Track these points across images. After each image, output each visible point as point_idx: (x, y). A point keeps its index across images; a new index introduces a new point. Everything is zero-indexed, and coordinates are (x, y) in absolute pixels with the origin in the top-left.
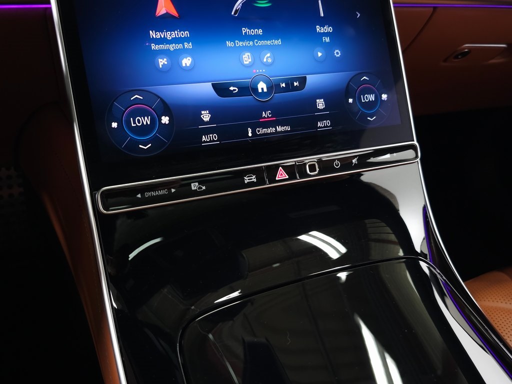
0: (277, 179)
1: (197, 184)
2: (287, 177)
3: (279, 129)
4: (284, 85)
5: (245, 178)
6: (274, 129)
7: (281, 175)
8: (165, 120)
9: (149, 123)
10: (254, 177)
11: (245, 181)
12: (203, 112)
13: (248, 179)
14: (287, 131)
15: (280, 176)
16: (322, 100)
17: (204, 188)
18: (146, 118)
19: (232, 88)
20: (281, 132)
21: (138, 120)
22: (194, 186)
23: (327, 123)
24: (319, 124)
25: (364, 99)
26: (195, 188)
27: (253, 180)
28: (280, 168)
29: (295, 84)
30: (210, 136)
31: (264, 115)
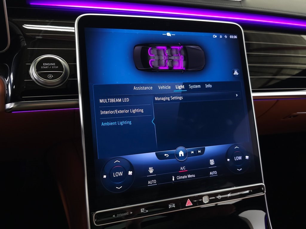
0: (186, 206)
1: (144, 209)
2: (192, 204)
3: (189, 176)
4: (193, 152)
5: (169, 205)
6: (186, 176)
7: (189, 203)
8: (130, 173)
9: (122, 175)
10: (174, 204)
11: (169, 207)
12: (150, 168)
13: (171, 206)
14: (193, 178)
16: (213, 160)
17: (147, 211)
18: (121, 172)
19: (165, 155)
20: (190, 178)
21: (117, 173)
22: (142, 210)
23: (215, 172)
24: (211, 173)
25: (236, 159)
27: (173, 206)
28: (189, 199)
29: (199, 152)
30: (152, 181)
31: (181, 169)
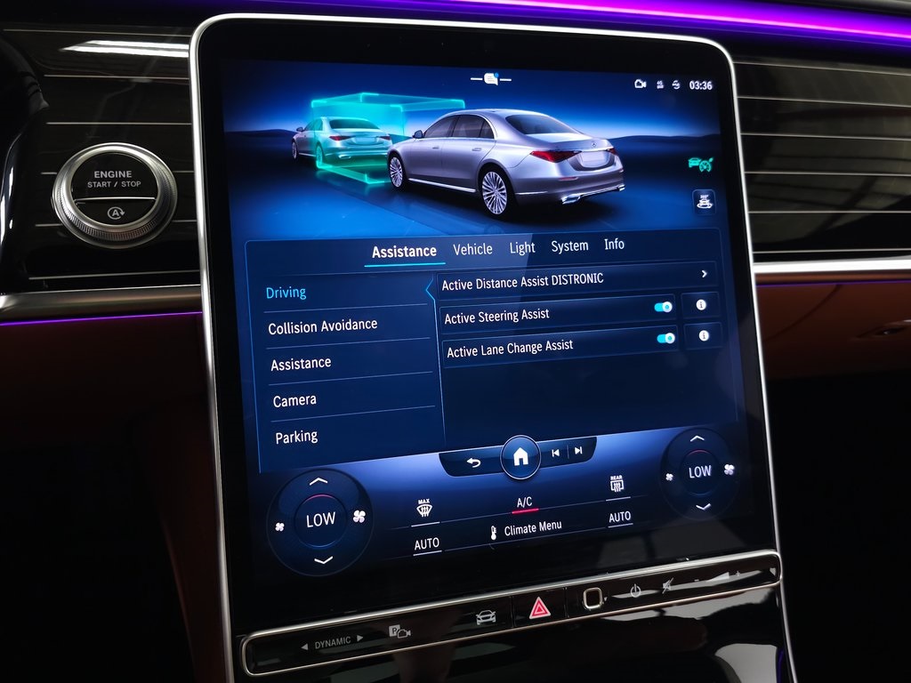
0: (531, 617)
1: (398, 627)
2: (549, 614)
3: (544, 526)
4: (557, 453)
5: (478, 616)
6: (534, 527)
7: (539, 610)
8: (359, 516)
9: (332, 522)
10: (493, 614)
11: (478, 621)
12: (420, 502)
13: (483, 619)
14: (556, 531)
15: (536, 613)
16: (621, 477)
17: (409, 633)
18: (329, 514)
19: (471, 461)
20: (547, 532)
21: (318, 518)
22: (393, 631)
23: (626, 515)
24: (612, 518)
25: (693, 474)
26: (395, 634)
27: (491, 619)
28: (539, 599)
29: (577, 451)
30: (428, 542)
31: (520, 503)
